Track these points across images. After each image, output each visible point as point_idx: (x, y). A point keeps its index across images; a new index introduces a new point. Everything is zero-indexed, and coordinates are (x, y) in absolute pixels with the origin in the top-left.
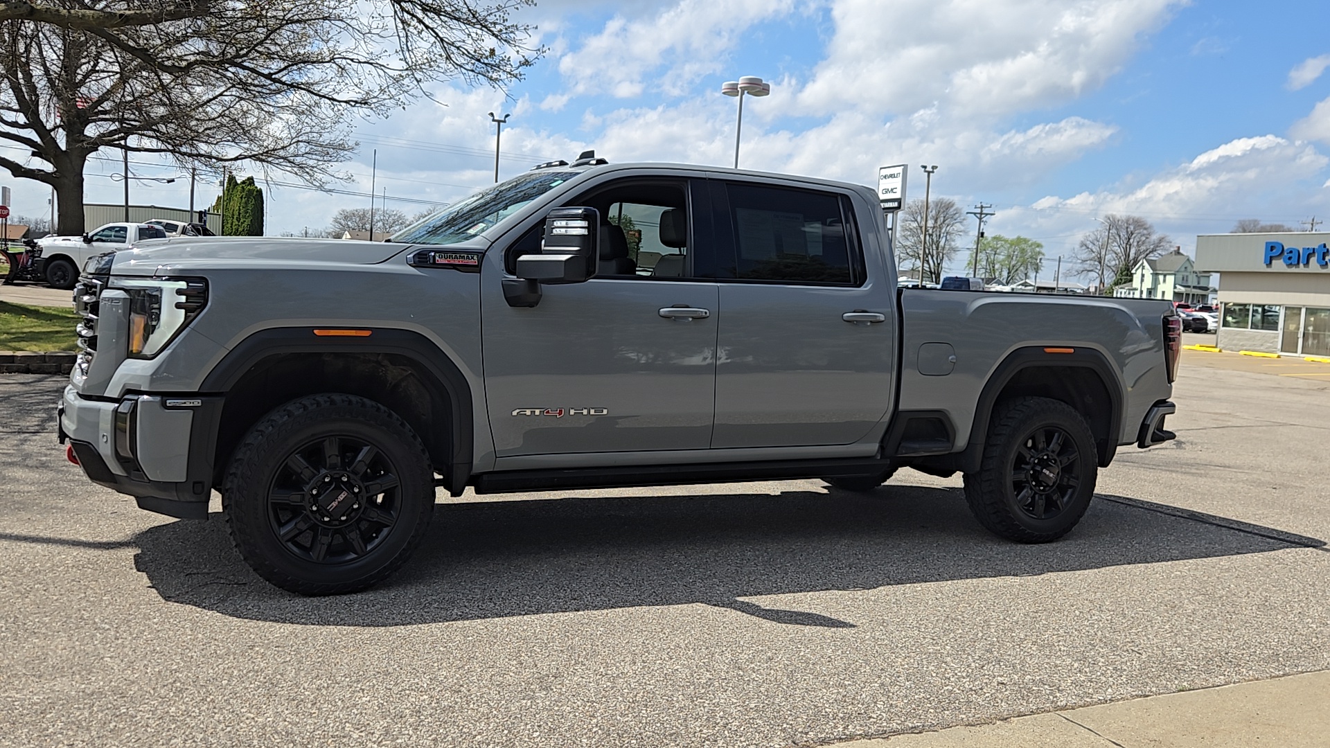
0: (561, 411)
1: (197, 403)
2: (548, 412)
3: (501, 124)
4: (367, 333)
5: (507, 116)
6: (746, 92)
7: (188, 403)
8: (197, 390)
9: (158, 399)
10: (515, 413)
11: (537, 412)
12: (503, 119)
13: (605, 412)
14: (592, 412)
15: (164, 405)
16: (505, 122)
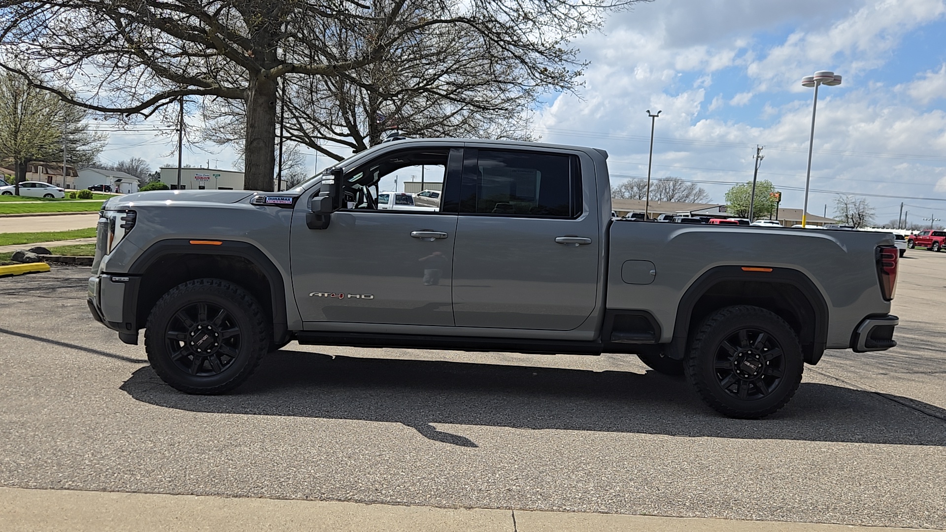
0: (342, 295)
1: (126, 279)
2: (333, 295)
3: (655, 118)
4: (219, 243)
5: (660, 112)
6: (821, 83)
7: (122, 278)
8: (127, 272)
9: (109, 276)
10: (311, 295)
11: (326, 295)
12: (656, 114)
13: (372, 297)
14: (363, 297)
15: (111, 279)
16: (657, 116)
